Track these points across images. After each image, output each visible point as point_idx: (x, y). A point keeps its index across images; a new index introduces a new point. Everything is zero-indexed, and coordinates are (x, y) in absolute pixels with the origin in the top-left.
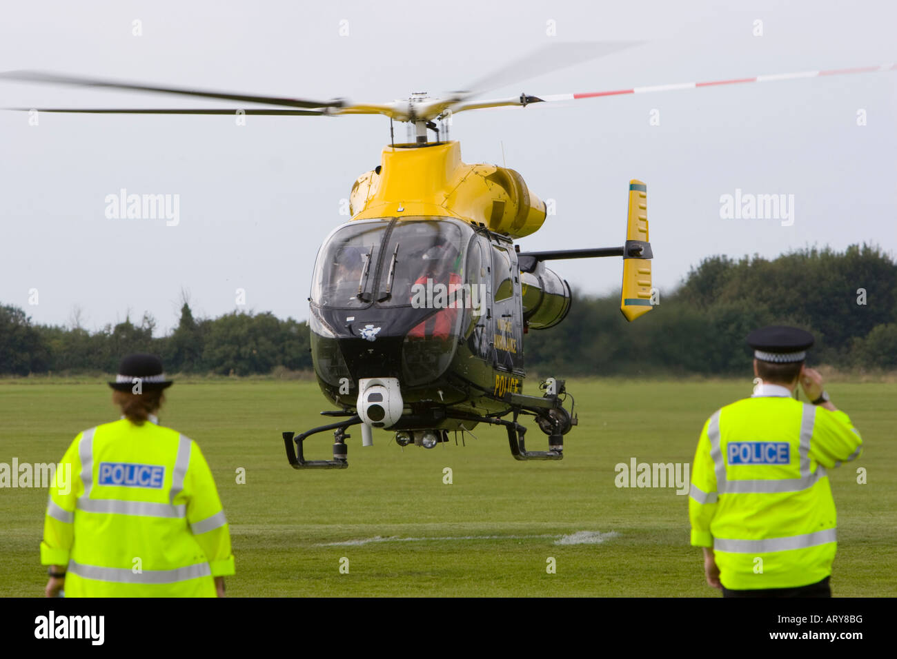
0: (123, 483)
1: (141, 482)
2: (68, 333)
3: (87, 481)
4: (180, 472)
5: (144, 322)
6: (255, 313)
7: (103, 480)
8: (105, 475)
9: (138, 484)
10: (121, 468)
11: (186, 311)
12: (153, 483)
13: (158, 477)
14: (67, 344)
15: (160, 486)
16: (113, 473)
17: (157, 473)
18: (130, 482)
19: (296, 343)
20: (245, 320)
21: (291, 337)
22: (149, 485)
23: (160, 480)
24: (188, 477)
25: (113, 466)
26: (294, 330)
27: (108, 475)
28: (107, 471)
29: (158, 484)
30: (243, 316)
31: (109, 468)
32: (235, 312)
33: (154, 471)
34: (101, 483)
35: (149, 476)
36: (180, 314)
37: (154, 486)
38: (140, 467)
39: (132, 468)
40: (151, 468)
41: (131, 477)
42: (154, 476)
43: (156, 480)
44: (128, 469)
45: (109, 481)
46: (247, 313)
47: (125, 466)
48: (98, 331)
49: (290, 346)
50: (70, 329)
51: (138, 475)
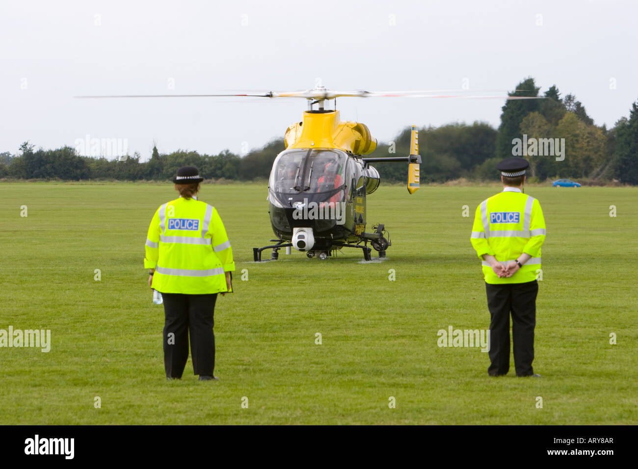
0: (180, 228)
1: (189, 228)
2: (97, 160)
3: (163, 228)
4: (207, 222)
5: (135, 155)
6: (189, 151)
7: (170, 227)
8: (171, 225)
9: (187, 229)
10: (178, 221)
11: (155, 150)
12: (194, 228)
13: (196, 225)
14: (98, 166)
15: (197, 229)
16: (175, 223)
17: (196, 223)
18: (183, 228)
19: (208, 166)
20: (184, 155)
21: (205, 163)
22: (192, 229)
23: (197, 226)
24: (210, 224)
25: (175, 220)
26: (207, 159)
27: (173, 224)
28: (172, 222)
29: (196, 228)
30: (182, 153)
31: (173, 221)
32: (179, 151)
33: (194, 222)
34: (169, 228)
35: (192, 225)
36: (153, 152)
37: (195, 229)
38: (188, 220)
39: (184, 221)
40: (193, 220)
41: (183, 225)
42: (194, 225)
43: (195, 226)
44: (182, 221)
45: (173, 227)
46: (184, 151)
47: (180, 220)
48: (113, 159)
49: (205, 167)
50: (99, 158)
51: (186, 224)
